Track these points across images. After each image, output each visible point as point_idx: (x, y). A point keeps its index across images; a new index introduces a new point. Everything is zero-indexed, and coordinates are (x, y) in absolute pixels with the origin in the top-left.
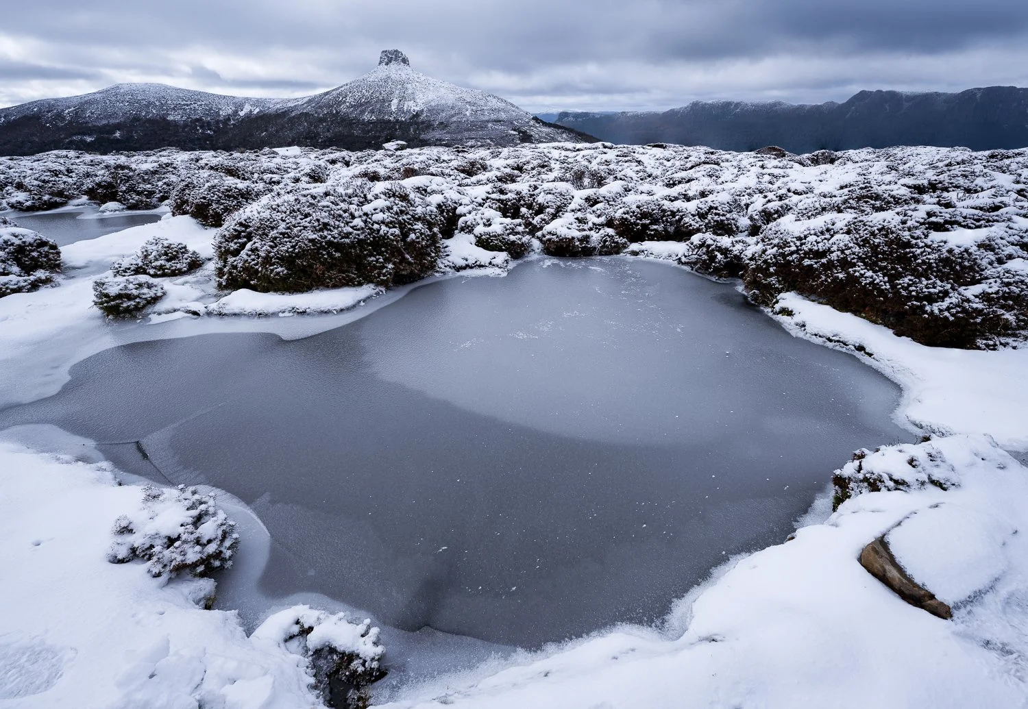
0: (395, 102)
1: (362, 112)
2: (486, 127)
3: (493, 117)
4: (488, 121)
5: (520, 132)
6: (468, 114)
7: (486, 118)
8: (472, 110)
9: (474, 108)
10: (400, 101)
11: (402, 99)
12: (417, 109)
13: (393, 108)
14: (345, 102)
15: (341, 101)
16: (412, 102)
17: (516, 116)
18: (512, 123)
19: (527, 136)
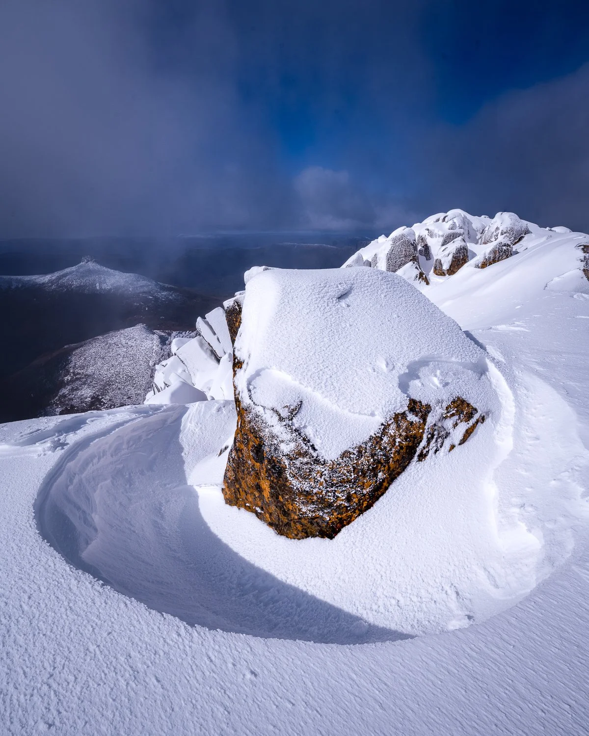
0: (97, 285)
3: (142, 290)
4: (140, 293)
5: (153, 297)
9: (133, 286)
12: (109, 288)
17: (152, 288)
18: (150, 292)
19: (156, 299)
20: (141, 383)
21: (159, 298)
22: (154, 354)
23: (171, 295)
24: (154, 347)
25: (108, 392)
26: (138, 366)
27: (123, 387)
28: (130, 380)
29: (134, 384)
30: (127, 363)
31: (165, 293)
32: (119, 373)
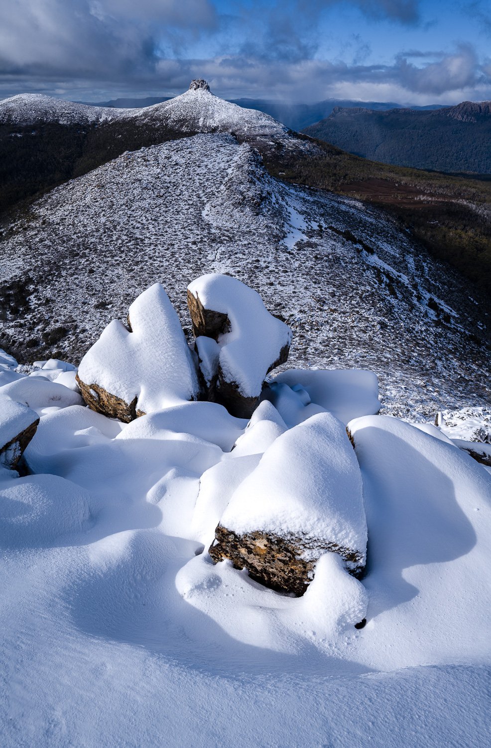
0: (202, 119)
1: (182, 126)
2: (256, 139)
3: (261, 132)
4: (257, 135)
5: (276, 143)
6: (246, 130)
7: (257, 133)
8: (248, 127)
9: (250, 125)
10: (205, 119)
11: (206, 117)
12: (215, 125)
13: (200, 124)
14: (170, 118)
15: (167, 117)
16: (212, 120)
17: (276, 131)
18: (272, 136)
19: (280, 146)
20: (156, 264)
21: (284, 146)
22: (222, 187)
23: (304, 145)
24: (230, 171)
25: (60, 276)
26: (169, 214)
27: (103, 266)
28: (130, 250)
29: (137, 263)
30: (145, 204)
31: (294, 141)
32: (115, 227)
